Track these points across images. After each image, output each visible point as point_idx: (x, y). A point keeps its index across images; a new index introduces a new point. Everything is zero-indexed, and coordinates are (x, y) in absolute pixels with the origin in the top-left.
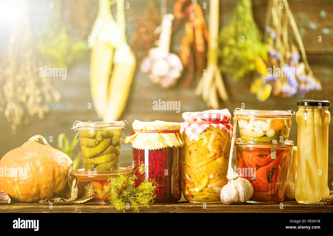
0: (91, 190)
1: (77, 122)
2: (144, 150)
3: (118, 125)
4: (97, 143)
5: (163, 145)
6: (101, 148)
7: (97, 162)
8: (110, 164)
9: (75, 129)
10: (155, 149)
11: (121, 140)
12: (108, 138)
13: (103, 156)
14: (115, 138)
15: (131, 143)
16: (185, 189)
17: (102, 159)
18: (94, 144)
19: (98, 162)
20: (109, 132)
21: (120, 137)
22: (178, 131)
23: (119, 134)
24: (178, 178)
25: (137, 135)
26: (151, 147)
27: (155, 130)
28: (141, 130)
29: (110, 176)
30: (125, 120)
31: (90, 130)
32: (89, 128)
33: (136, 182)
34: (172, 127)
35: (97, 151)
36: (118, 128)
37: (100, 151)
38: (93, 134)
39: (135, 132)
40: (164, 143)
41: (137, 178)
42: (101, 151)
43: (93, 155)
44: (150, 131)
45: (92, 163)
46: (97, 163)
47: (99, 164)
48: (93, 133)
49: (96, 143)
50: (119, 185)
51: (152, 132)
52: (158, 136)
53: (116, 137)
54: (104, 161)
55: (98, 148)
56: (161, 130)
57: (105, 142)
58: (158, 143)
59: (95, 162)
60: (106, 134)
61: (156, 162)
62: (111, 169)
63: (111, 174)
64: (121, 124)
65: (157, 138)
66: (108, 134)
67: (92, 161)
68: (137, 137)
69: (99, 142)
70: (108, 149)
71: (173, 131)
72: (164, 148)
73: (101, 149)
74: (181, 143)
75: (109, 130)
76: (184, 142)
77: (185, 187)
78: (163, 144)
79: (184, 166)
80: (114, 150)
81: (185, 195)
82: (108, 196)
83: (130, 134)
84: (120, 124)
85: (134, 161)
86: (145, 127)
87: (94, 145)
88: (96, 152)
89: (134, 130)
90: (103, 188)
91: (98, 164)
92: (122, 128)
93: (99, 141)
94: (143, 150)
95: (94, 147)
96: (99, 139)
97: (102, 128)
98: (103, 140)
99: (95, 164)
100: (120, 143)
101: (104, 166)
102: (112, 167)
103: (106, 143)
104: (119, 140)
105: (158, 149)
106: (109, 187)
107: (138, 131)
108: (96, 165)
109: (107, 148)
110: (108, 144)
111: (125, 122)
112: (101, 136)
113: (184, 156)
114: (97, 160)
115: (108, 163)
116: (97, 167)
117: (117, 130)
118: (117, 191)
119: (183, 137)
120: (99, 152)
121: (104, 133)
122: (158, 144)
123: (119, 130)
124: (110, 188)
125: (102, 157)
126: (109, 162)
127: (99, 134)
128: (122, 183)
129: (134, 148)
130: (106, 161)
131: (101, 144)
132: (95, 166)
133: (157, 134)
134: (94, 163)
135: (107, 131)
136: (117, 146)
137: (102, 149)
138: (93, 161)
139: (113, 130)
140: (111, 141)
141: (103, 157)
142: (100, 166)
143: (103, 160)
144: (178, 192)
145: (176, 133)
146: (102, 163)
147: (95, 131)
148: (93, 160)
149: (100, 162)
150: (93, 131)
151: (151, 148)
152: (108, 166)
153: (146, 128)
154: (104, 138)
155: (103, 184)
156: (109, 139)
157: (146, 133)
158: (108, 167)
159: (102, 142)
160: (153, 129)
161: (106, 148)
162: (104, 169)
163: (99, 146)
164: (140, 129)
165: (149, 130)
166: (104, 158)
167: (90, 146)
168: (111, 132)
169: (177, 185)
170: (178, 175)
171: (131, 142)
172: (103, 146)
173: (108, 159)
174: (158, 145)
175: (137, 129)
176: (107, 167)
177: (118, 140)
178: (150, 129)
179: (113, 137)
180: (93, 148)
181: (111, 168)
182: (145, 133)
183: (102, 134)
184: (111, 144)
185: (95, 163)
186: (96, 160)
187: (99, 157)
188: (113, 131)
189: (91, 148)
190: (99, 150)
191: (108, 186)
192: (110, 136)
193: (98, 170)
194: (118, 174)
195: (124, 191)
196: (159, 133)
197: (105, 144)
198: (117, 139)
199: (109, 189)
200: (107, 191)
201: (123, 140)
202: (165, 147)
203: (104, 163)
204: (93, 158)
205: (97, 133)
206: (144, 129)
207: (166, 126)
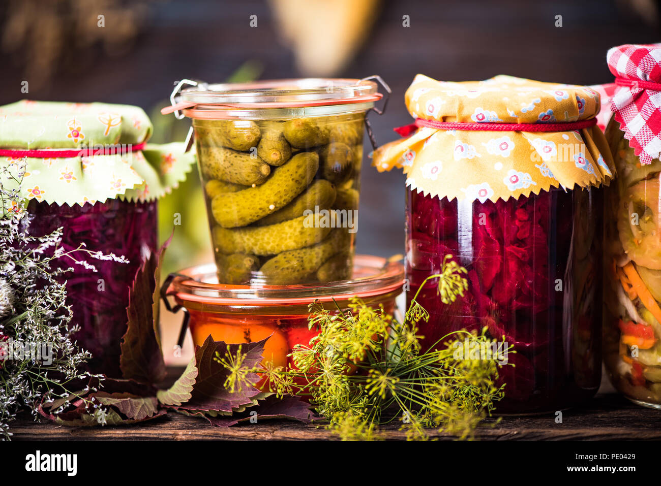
0: (237, 367)
1: (185, 87)
2: (455, 200)
3: (351, 96)
4: (265, 170)
5: (535, 184)
6: (283, 193)
7: (265, 245)
8: (317, 253)
9: (180, 113)
10: (500, 199)
11: (360, 154)
12: (312, 149)
13: (289, 223)
14: (337, 148)
15: (402, 169)
16: (617, 351)
17: (287, 234)
18: (253, 175)
19: (268, 248)
20: (313, 126)
21: (358, 142)
22: (592, 122)
23: (355, 132)
24: (589, 307)
25: (427, 139)
26: (486, 193)
27: (501, 121)
28: (444, 119)
29: (317, 307)
30: (378, 78)
31: (237, 118)
32: (233, 113)
33: (422, 337)
34: (568, 107)
35: (264, 204)
36: (348, 110)
37: (275, 203)
38: (248, 137)
39: (418, 123)
40: (536, 174)
41: (428, 318)
42: (281, 206)
43: (248, 219)
44: (481, 126)
45: (244, 250)
46: (266, 251)
47: (272, 256)
48: (246, 134)
49: (260, 173)
50: (355, 348)
51: (490, 129)
52: (512, 146)
53: (339, 144)
54: (291, 244)
55: (268, 192)
56: (526, 121)
57: (299, 167)
58: (512, 172)
59: (256, 245)
60: (299, 135)
61: (502, 251)
62: (322, 275)
63: (322, 299)
64: (362, 91)
65: (507, 153)
66: (307, 133)
67: (244, 242)
68: (425, 145)
69: (273, 168)
70: (309, 197)
71: (573, 122)
72: (537, 193)
73: (281, 197)
74: (607, 172)
75: (314, 121)
76: (617, 168)
77: (618, 346)
78: (534, 179)
79: (612, 262)
80: (335, 198)
81: (619, 375)
82: (311, 388)
83: (399, 131)
84: (356, 93)
85: (413, 242)
86: (461, 108)
87: (252, 178)
88: (260, 209)
89: (415, 116)
90: (289, 355)
91: (269, 253)
92: (362, 108)
93: (274, 163)
94: (450, 200)
95: (251, 186)
96: (274, 156)
97: (283, 110)
98: (291, 158)
99: (256, 253)
100: (359, 167)
101: (295, 263)
102: (326, 265)
103: (301, 171)
104: (355, 155)
105: (511, 198)
106: (315, 352)
107: (430, 121)
108: (261, 260)
109: (304, 191)
110: (308, 177)
111: (375, 84)
112: (279, 145)
113: (615, 223)
114: (266, 239)
115: (308, 251)
116: (265, 266)
117: (344, 118)
118: (345, 370)
119: (610, 145)
120: (272, 207)
121: (293, 130)
122: (514, 179)
123: (355, 116)
124: (317, 354)
125: (286, 225)
126: (312, 246)
127: (273, 134)
128: (367, 341)
129: (416, 190)
130: (300, 245)
131: (280, 176)
132: (258, 260)
133: (508, 137)
134: (252, 248)
135: (306, 124)
136: (347, 181)
137: (284, 198)
138: (251, 245)
139: (327, 119)
140: (322, 161)
141: (290, 227)
142: (276, 262)
143: (290, 237)
144: (591, 364)
145: (586, 131)
146: (287, 251)
147: (256, 122)
148: (248, 236)
149: (278, 245)
150: (247, 124)
151: (483, 193)
152: (311, 261)
153: (465, 113)
154: (294, 150)
155: (290, 333)
156: (315, 156)
157: (464, 133)
158: (311, 269)
159: (286, 167)
160: (492, 115)
161: (299, 191)
162: (296, 274)
163: (272, 184)
164: (437, 116)
165: (477, 120)
166: (292, 230)
167: (236, 182)
168: (322, 126)
169: (587, 334)
170: (590, 298)
171: (404, 164)
172: (291, 183)
173: (310, 235)
174: (514, 182)
175: (427, 114)
176: (308, 266)
177: (349, 159)
178: (480, 117)
179: (331, 145)
180: (248, 193)
181: (322, 268)
182: (458, 132)
183: (283, 137)
184: (320, 172)
185: (256, 250)
186: (259, 237)
187: (275, 229)
188: (331, 124)
189: (239, 193)
190: (273, 198)
191: (311, 347)
192: (317, 142)
193: (269, 279)
194: (350, 296)
195: (373, 373)
196: (518, 131)
197: (296, 176)
198: (346, 153)
199: (311, 359)
200: (304, 369)
201: (370, 156)
202: (542, 189)
203: (295, 250)
204: (247, 232)
205: (262, 132)
206: (455, 117)
207: (546, 101)
